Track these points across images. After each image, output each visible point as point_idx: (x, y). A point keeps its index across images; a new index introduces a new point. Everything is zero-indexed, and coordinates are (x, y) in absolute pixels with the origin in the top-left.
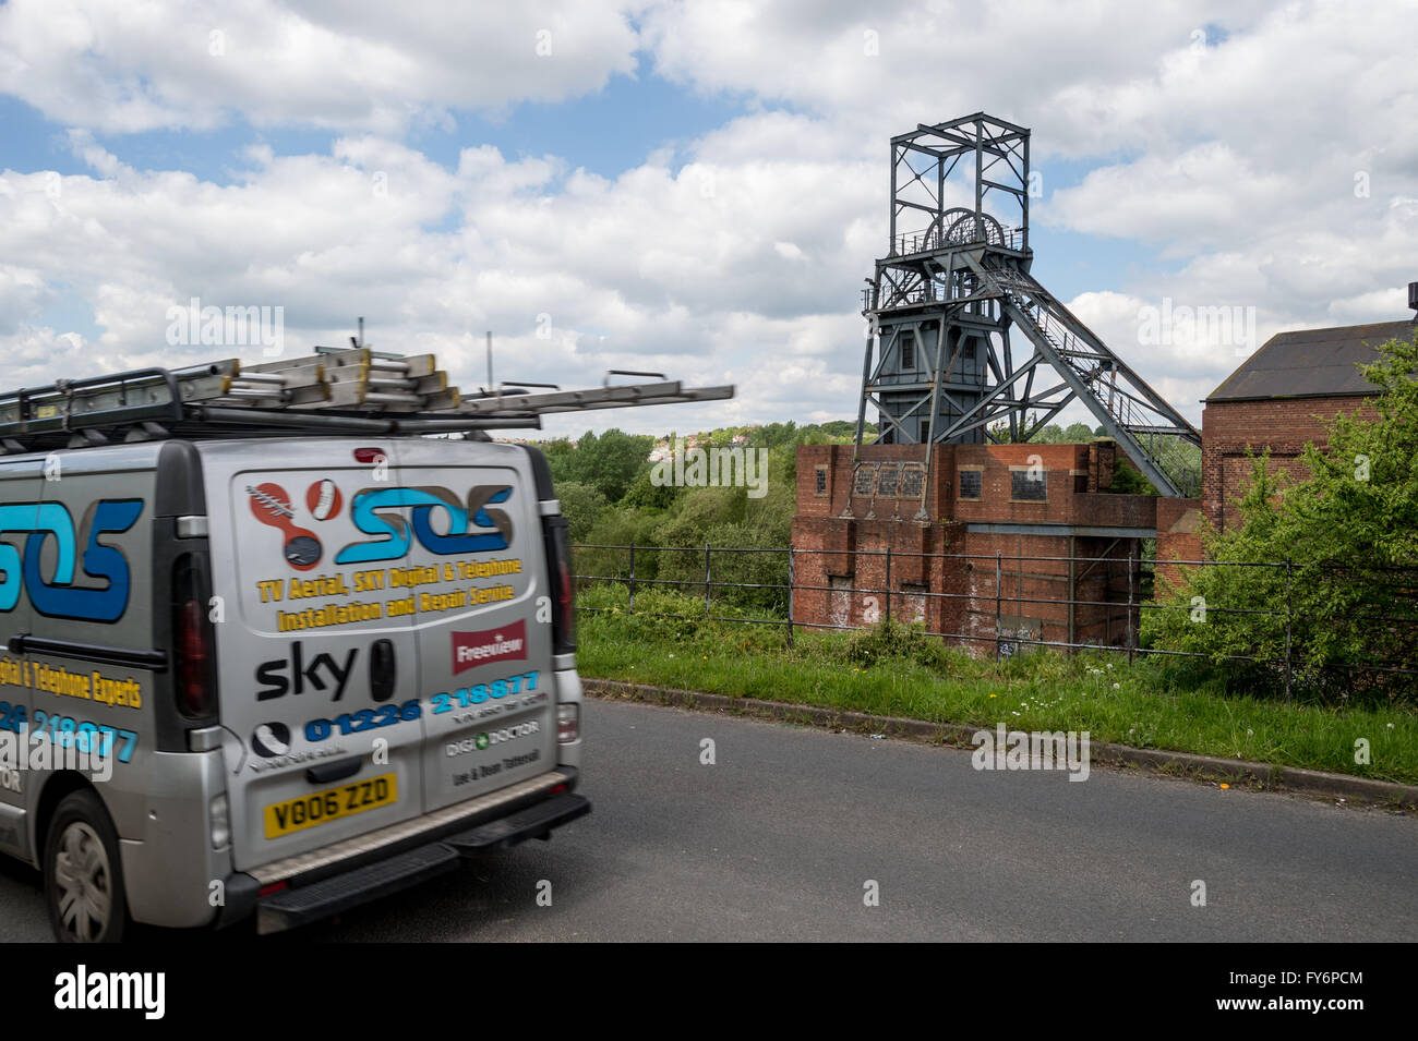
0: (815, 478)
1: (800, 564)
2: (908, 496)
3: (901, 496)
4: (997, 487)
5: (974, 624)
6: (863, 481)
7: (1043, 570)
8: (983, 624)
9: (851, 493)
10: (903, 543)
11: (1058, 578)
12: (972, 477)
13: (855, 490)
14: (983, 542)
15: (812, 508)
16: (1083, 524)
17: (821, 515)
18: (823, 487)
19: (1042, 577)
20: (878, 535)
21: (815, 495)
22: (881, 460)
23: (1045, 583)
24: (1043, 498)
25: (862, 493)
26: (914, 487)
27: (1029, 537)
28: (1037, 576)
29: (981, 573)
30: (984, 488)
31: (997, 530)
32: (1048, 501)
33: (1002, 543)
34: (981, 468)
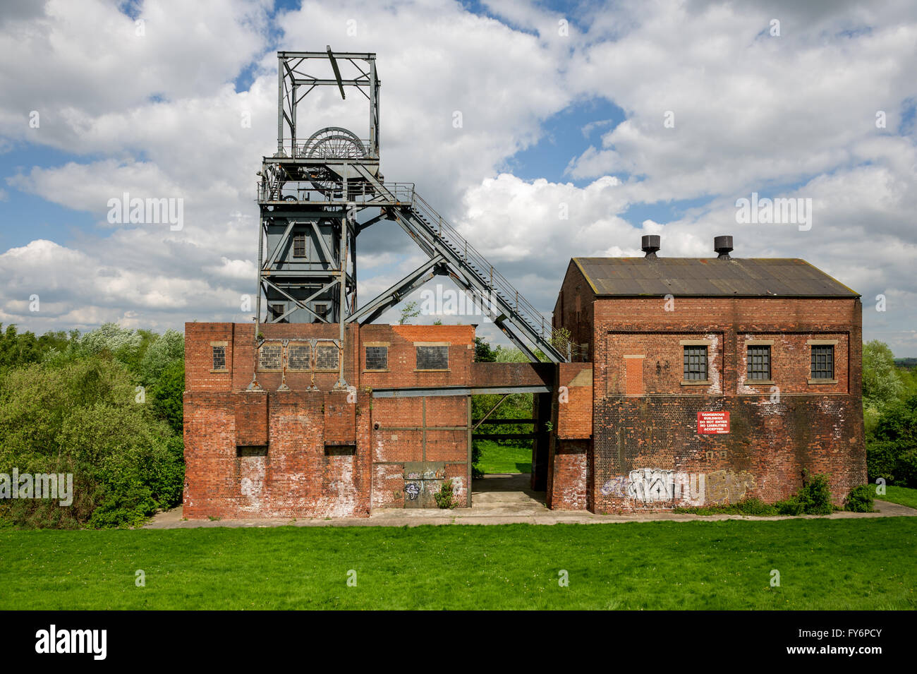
0: (211, 355)
1: (197, 439)
2: (323, 369)
3: (316, 369)
4: (402, 360)
5: (381, 473)
6: (269, 357)
7: (445, 423)
8: (389, 472)
9: (256, 368)
10: (334, 409)
11: (458, 428)
12: (378, 351)
13: (260, 365)
14: (389, 405)
15: (206, 383)
16: (479, 385)
17: (218, 389)
18: (223, 363)
19: (445, 428)
20: (296, 405)
21: (211, 371)
22: (290, 337)
23: (447, 433)
24: (445, 367)
25: (269, 367)
26: (330, 360)
27: (432, 398)
28: (440, 428)
29: (387, 430)
30: (390, 360)
31: (401, 394)
32: (449, 370)
33: (409, 404)
34: (387, 344)
